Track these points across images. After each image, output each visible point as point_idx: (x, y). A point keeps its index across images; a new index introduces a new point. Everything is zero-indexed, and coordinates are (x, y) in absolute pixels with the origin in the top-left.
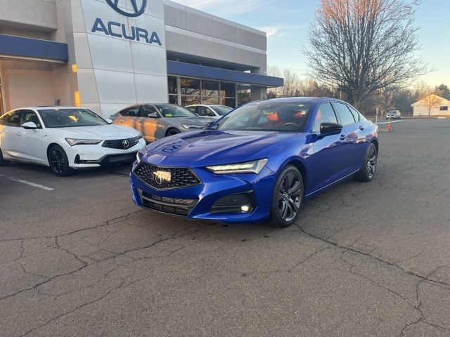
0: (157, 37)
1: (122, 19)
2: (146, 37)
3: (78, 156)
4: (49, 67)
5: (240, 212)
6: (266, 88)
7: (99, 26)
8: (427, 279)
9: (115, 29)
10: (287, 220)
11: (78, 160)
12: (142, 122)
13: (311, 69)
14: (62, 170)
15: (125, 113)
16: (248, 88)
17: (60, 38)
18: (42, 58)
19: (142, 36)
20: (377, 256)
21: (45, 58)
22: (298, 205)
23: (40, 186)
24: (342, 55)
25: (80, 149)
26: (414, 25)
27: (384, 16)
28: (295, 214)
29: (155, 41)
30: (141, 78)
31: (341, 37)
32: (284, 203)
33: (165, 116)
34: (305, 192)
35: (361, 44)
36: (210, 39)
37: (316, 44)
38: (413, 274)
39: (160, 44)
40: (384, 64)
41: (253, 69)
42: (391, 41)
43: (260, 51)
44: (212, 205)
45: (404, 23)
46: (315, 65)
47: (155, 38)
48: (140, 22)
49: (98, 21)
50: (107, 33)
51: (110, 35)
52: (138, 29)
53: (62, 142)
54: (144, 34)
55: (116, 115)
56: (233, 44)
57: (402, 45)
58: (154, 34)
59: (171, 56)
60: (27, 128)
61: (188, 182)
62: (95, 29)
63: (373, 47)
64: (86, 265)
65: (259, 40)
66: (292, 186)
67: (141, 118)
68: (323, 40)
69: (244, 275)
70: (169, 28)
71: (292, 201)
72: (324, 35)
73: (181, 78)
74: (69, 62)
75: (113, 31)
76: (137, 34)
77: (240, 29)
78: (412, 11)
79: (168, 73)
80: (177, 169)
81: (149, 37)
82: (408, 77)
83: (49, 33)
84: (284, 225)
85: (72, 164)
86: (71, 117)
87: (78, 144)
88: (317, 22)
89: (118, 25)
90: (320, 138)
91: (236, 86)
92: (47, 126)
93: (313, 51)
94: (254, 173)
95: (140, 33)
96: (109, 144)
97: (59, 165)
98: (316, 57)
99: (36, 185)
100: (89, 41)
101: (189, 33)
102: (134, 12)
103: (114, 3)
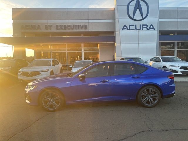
0: (153, 26)
2: (147, 28)
7: (125, 28)
21: (108, 42)
28: (56, 108)
29: (152, 28)
39: (154, 29)
48: (144, 22)
49: (125, 26)
50: (128, 30)
52: (143, 25)
54: (146, 26)
66: (54, 97)
73: (177, 42)
74: (115, 42)
81: (148, 28)
89: (134, 25)
94: (31, 90)
95: (144, 26)
100: (120, 34)
101: (179, 20)
102: (142, 19)
103: (132, 17)
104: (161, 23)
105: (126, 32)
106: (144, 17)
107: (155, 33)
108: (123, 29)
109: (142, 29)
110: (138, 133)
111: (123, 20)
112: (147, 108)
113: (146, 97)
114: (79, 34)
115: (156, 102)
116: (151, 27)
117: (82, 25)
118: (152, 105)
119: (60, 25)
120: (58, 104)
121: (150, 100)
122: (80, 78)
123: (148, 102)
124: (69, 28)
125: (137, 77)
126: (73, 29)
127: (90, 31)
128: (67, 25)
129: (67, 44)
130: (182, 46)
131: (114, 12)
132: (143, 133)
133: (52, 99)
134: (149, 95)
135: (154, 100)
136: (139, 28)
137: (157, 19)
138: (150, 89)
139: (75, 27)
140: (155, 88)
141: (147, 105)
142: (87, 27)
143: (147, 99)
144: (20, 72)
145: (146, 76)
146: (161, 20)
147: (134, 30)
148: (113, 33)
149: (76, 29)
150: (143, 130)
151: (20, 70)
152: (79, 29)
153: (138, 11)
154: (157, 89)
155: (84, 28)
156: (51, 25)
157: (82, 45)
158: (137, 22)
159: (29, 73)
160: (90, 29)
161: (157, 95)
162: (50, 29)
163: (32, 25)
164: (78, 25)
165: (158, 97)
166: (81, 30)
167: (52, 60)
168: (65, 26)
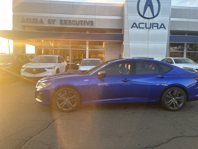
0: (164, 26)
2: (157, 26)
7: (134, 25)
10: (64, 109)
19: (155, 26)
28: (71, 108)
29: (162, 28)
30: (152, 45)
32: (64, 102)
34: (82, 101)
39: (165, 28)
44: (37, 95)
49: (135, 23)
50: (137, 28)
51: (139, 29)
52: (153, 24)
54: (156, 25)
58: (162, 24)
74: (123, 41)
76: (152, 26)
81: (159, 27)
89: (144, 23)
95: (154, 25)
100: (129, 32)
102: (152, 17)
103: (142, 15)
104: (172, 23)
105: (135, 30)
106: (155, 15)
107: (165, 32)
108: (133, 27)
109: (153, 28)
110: (171, 139)
111: (132, 17)
112: (171, 112)
113: (170, 99)
114: (84, 30)
115: (181, 105)
116: (162, 26)
117: (88, 21)
118: (177, 108)
119: (64, 20)
120: (73, 104)
121: (175, 102)
122: (99, 75)
123: (172, 105)
124: (74, 23)
125: (162, 78)
126: (78, 25)
127: (96, 27)
128: (72, 20)
129: (71, 41)
130: (190, 48)
131: (123, 8)
132: (177, 138)
133: (67, 98)
134: (174, 97)
135: (179, 103)
136: (149, 27)
137: (168, 18)
138: (176, 91)
139: (80, 23)
140: (181, 90)
141: (171, 108)
142: (94, 23)
143: (171, 102)
144: (23, 68)
145: (172, 76)
146: (172, 19)
147: (144, 28)
148: (121, 30)
149: (82, 25)
150: (176, 136)
151: (24, 66)
152: (84, 25)
153: (149, 8)
154: (183, 91)
155: (90, 24)
156: (55, 20)
157: (87, 42)
158: (147, 20)
159: (34, 70)
160: (97, 26)
161: (182, 97)
162: (54, 23)
163: (33, 19)
164: (84, 21)
165: (183, 100)
166: (87, 27)
167: (57, 56)
168: (70, 21)
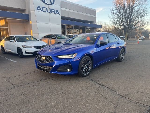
1: (46, 6)
2: (54, 12)
3: (26, 51)
4: (23, 22)
5: (67, 71)
6: (96, 29)
7: (39, 8)
8: (124, 97)
9: (44, 9)
10: (85, 74)
11: (26, 52)
12: (50, 40)
13: (111, 22)
14: (21, 55)
15: (46, 37)
16: (89, 29)
17: (27, 13)
18: (21, 19)
19: (53, 11)
20: (110, 88)
21: (22, 19)
22: (90, 69)
23: (13, 61)
24: (122, 17)
25: (26, 49)
26: (147, 7)
27: (137, 4)
28: (88, 72)
30: (52, 26)
31: (122, 11)
32: (84, 68)
33: (57, 38)
34: (93, 65)
35: (129, 13)
36: (77, 12)
37: (113, 13)
38: (120, 95)
39: (59, 14)
40: (136, 21)
41: (91, 22)
42: (139, 12)
43: (94, 16)
44: (57, 69)
45: (144, 6)
46: (113, 21)
47: (57, 12)
48: (52, 7)
51: (42, 12)
52: (52, 9)
53: (21, 47)
54: (54, 11)
55: (43, 38)
56: (84, 14)
57: (143, 13)
58: (57, 11)
59: (63, 18)
60: (11, 42)
61: (50, 61)
62: (37, 9)
63: (133, 14)
64: (14, 87)
65: (94, 12)
66: (87, 63)
67: (50, 39)
68: (115, 12)
69: (62, 93)
70: (62, 9)
71: (87, 68)
72: (115, 10)
73: (67, 26)
74: (29, 20)
75: (43, 10)
76: (51, 11)
77: (87, 9)
78: (147, 2)
79: (62, 24)
80: (47, 56)
81: (55, 12)
82: (145, 25)
83: (23, 11)
84: (84, 76)
85: (24, 54)
86: (27, 38)
87: (26, 47)
88: (113, 6)
89: (45, 8)
90: (100, 46)
91: (86, 28)
92: (17, 41)
93: (112, 16)
94: (72, 58)
95: (52, 10)
96: (36, 47)
97: (20, 54)
98: (113, 18)
99: (12, 60)
101: (69, 10)
103: (44, 1)
105: (39, 12)
106: (52, 3)
109: (52, 13)
